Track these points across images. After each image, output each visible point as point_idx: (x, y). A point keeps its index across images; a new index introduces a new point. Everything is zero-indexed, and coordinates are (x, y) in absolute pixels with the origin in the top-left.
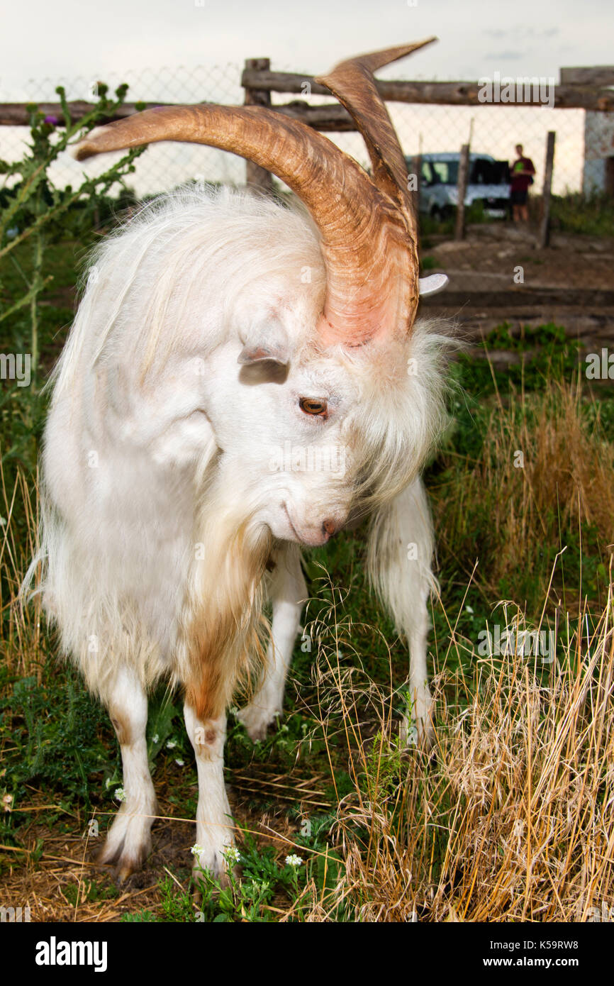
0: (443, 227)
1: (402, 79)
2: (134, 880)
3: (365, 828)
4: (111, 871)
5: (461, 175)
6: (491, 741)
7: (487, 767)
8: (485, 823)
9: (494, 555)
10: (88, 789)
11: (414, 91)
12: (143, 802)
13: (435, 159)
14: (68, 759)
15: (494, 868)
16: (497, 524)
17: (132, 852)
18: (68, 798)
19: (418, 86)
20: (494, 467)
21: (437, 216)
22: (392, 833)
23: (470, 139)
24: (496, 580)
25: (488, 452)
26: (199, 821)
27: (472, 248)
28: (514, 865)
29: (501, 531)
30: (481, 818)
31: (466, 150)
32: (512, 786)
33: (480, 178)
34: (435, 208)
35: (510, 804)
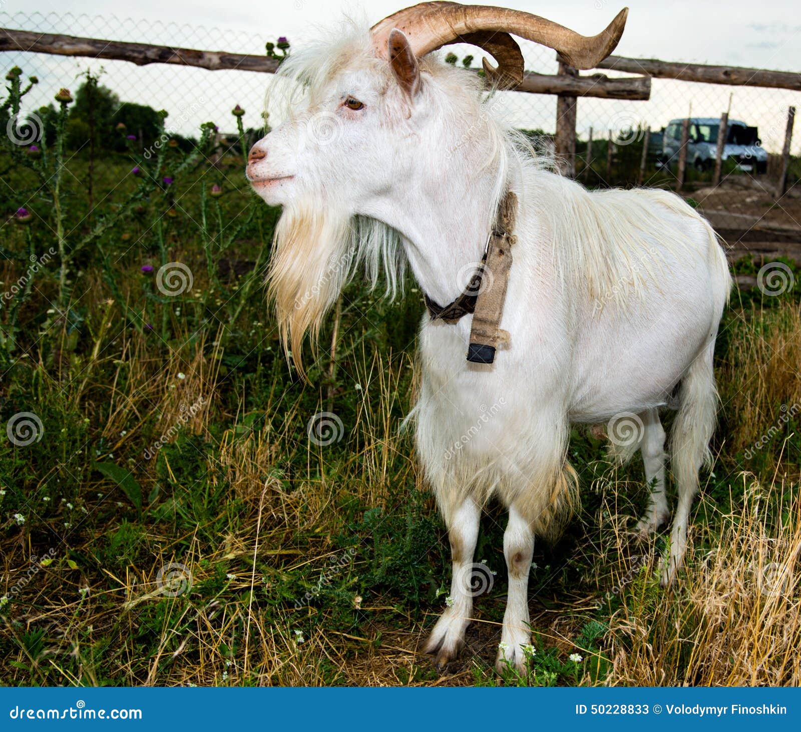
0: (703, 175)
1: (680, 62)
2: (450, 667)
3: (629, 636)
4: (432, 660)
5: (721, 136)
6: (729, 576)
7: (725, 595)
8: (720, 638)
9: (733, 434)
10: (419, 596)
11: (689, 71)
12: (464, 608)
13: (700, 123)
14: (404, 572)
15: (726, 673)
16: (737, 411)
17: (450, 645)
18: (403, 602)
19: (693, 67)
20: (736, 365)
21: (700, 167)
22: (650, 641)
23: (729, 110)
24: (734, 453)
25: (732, 354)
26: (505, 624)
27: (727, 194)
28: (742, 671)
29: (739, 416)
30: (718, 634)
31: (725, 117)
32: (743, 612)
33: (735, 139)
34: (699, 160)
35: (740, 625)
